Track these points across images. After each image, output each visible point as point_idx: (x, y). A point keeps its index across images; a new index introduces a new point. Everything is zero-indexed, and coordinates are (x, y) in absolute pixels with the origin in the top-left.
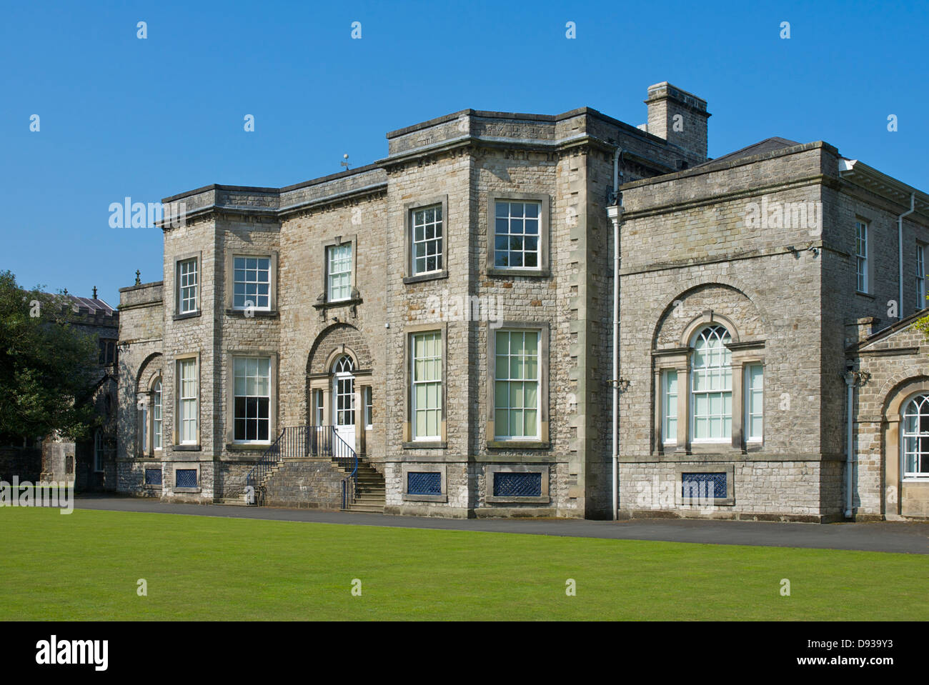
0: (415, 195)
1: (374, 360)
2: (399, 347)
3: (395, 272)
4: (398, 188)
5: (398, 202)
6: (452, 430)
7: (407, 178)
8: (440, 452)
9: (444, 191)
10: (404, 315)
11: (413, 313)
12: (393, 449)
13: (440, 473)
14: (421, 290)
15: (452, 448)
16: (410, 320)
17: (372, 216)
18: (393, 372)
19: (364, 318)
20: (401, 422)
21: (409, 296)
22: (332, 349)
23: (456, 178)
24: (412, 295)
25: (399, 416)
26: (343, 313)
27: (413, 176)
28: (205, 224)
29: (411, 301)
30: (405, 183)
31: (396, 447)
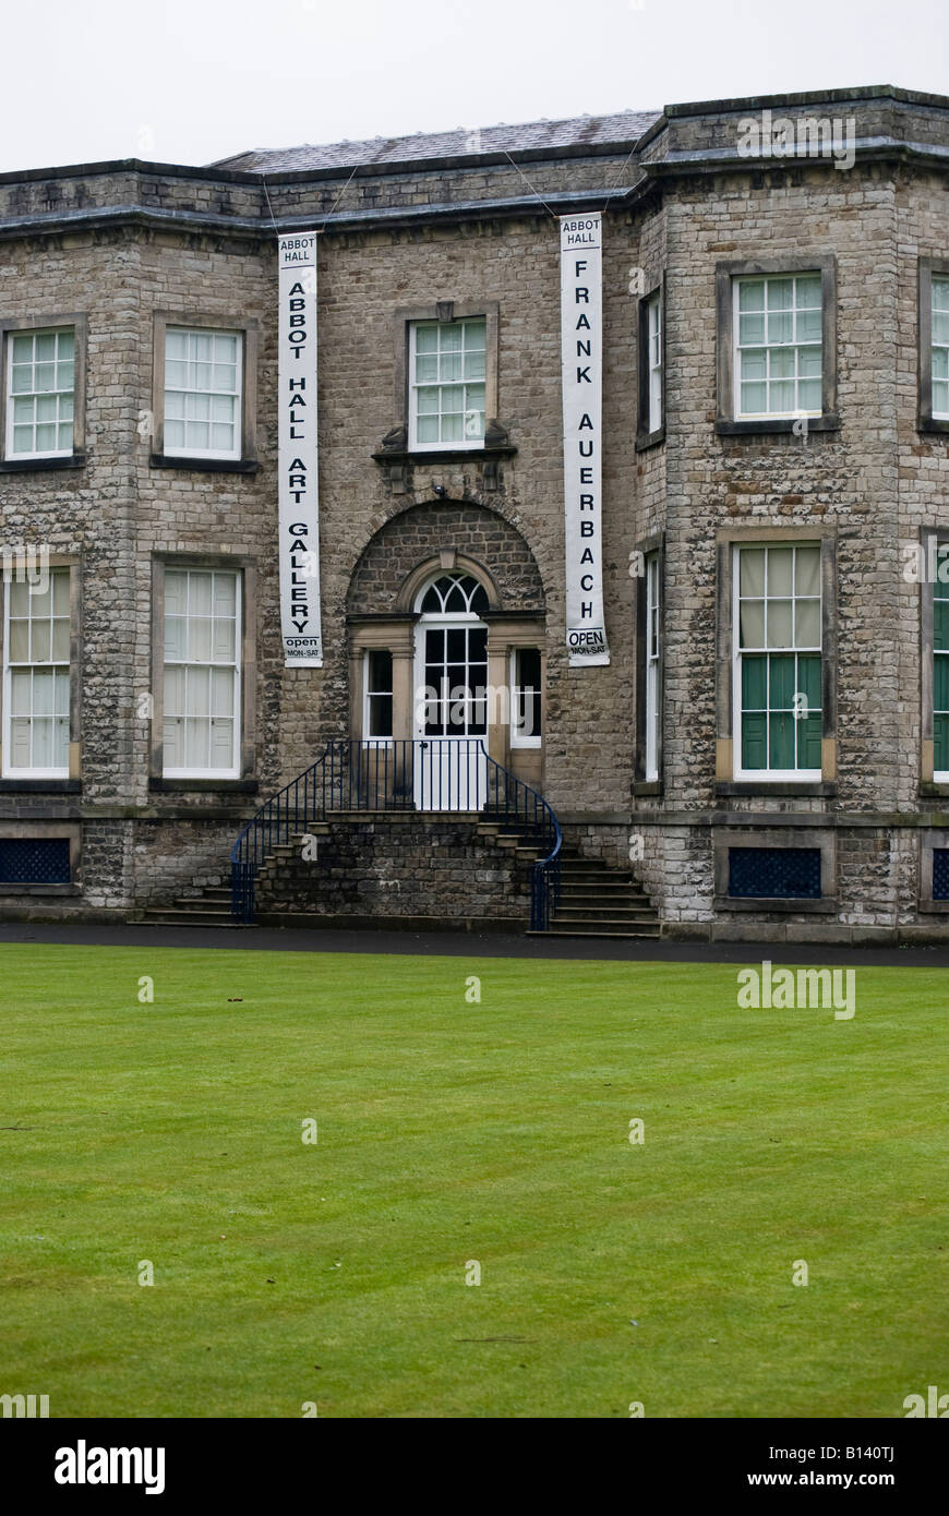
0: (745, 247)
1: (551, 589)
2: (702, 570)
3: (691, 406)
4: (697, 226)
5: (696, 255)
6: (850, 757)
7: (721, 207)
8: (817, 807)
9: (823, 247)
10: (716, 502)
11: (742, 499)
12: (685, 795)
13: (819, 850)
14: (764, 453)
15: (849, 797)
16: (734, 514)
17: (544, 265)
18: (685, 626)
19: (522, 492)
20: (708, 737)
21: (731, 462)
22: (419, 559)
23: (853, 223)
24: (736, 460)
25: (703, 723)
26: (459, 477)
27: (739, 207)
28: (98, 250)
29: (738, 473)
30: (716, 218)
31: (694, 792)
